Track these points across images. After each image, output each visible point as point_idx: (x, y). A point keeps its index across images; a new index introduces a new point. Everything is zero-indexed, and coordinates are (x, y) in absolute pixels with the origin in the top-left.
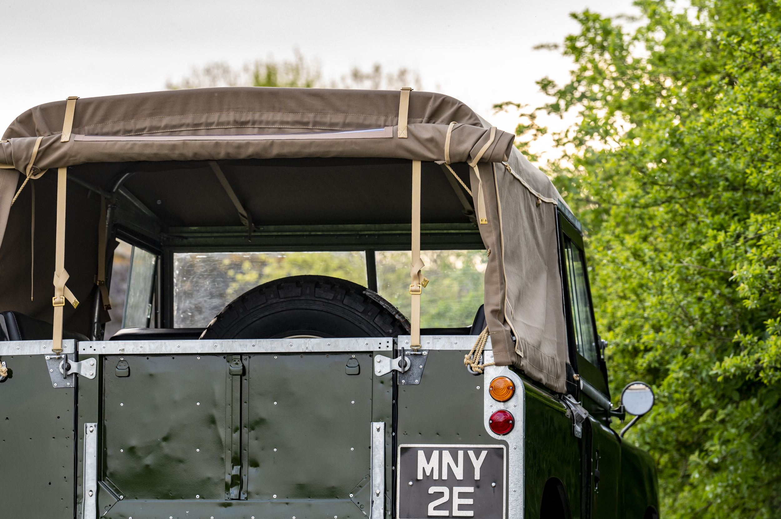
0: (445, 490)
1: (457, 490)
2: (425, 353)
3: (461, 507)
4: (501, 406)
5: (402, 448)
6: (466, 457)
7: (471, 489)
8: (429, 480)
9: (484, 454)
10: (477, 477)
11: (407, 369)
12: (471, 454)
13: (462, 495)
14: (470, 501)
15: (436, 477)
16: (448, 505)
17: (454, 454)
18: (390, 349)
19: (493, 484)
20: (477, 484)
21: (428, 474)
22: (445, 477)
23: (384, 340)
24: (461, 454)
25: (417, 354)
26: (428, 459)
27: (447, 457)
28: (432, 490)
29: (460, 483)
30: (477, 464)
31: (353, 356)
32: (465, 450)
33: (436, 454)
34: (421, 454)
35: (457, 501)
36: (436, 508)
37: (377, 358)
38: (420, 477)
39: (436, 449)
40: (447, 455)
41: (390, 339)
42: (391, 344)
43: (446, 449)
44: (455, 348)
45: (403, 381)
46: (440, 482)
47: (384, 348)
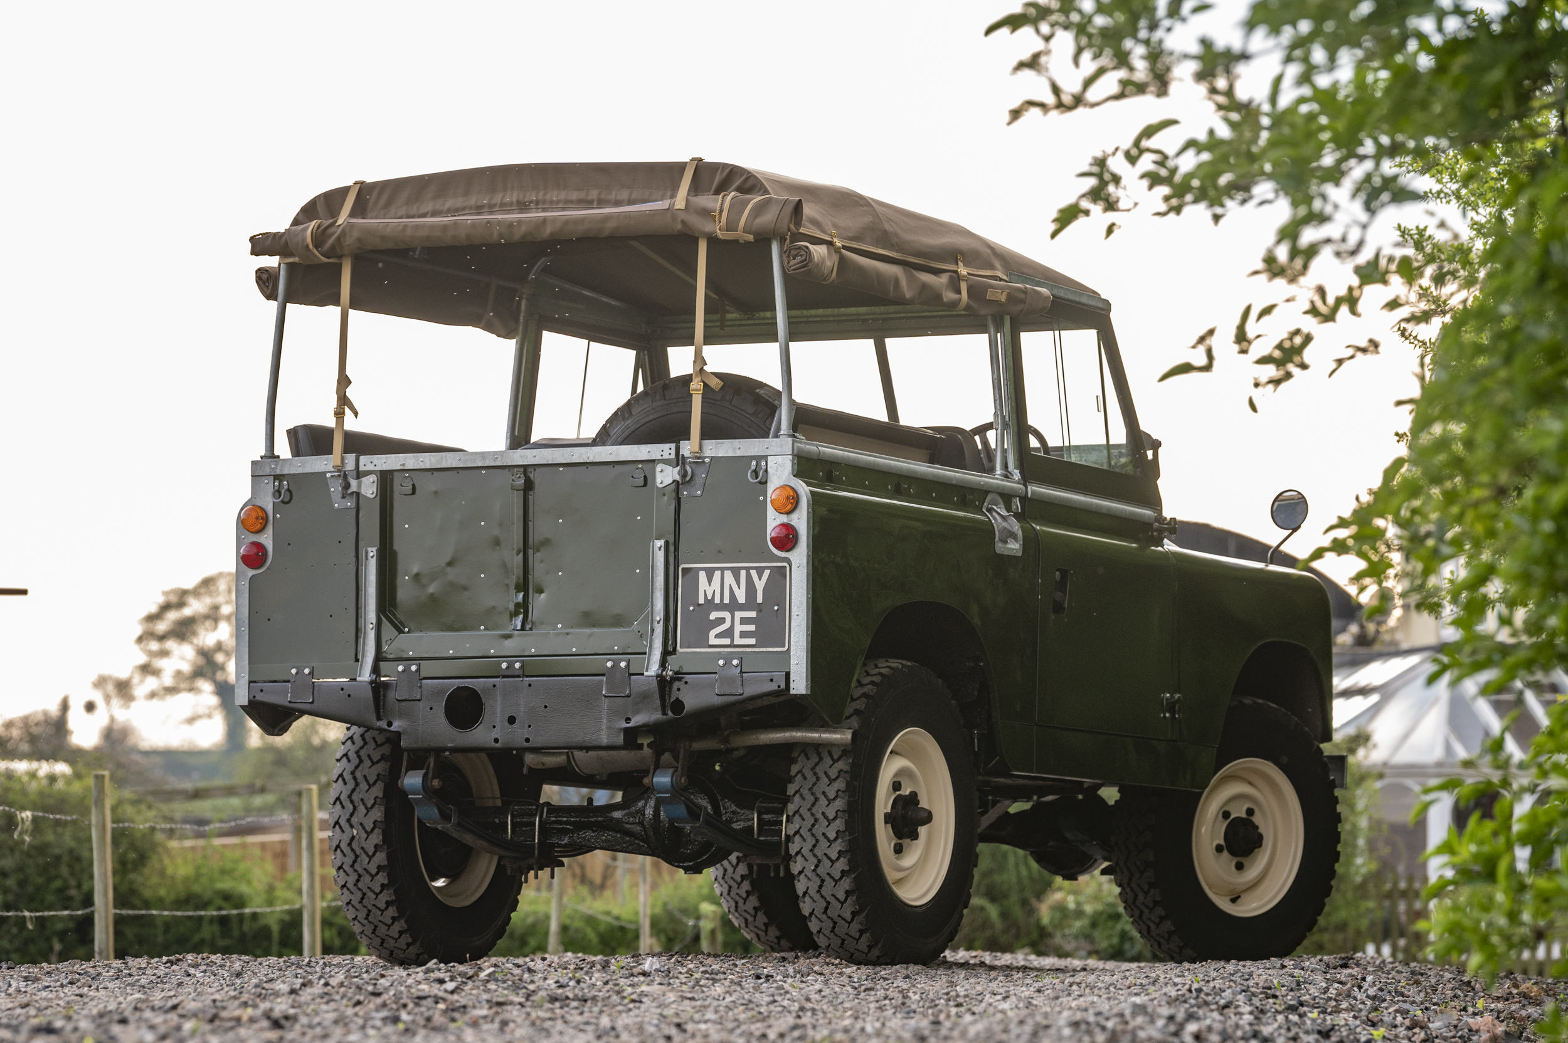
0: (726, 615)
1: (739, 615)
2: (707, 460)
3: (743, 635)
4: (784, 519)
5: (683, 569)
6: (748, 577)
7: (753, 614)
8: (710, 604)
9: (767, 573)
10: (760, 600)
11: (688, 478)
12: (753, 573)
13: (744, 621)
14: (752, 628)
15: (717, 601)
16: (729, 633)
17: (736, 573)
18: (673, 456)
19: (776, 608)
20: (759, 608)
21: (709, 597)
22: (726, 601)
23: (666, 447)
24: (743, 573)
25: (699, 459)
26: (710, 580)
27: (729, 577)
28: (713, 616)
29: (742, 608)
30: (760, 585)
31: (640, 466)
32: (748, 569)
33: (717, 574)
34: (702, 575)
35: (739, 628)
36: (717, 636)
37: (659, 467)
38: (701, 601)
39: (718, 569)
40: (728, 575)
41: (673, 446)
42: (673, 452)
43: (728, 569)
44: (739, 453)
45: (685, 493)
46: (722, 607)
47: (666, 456)
